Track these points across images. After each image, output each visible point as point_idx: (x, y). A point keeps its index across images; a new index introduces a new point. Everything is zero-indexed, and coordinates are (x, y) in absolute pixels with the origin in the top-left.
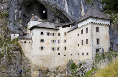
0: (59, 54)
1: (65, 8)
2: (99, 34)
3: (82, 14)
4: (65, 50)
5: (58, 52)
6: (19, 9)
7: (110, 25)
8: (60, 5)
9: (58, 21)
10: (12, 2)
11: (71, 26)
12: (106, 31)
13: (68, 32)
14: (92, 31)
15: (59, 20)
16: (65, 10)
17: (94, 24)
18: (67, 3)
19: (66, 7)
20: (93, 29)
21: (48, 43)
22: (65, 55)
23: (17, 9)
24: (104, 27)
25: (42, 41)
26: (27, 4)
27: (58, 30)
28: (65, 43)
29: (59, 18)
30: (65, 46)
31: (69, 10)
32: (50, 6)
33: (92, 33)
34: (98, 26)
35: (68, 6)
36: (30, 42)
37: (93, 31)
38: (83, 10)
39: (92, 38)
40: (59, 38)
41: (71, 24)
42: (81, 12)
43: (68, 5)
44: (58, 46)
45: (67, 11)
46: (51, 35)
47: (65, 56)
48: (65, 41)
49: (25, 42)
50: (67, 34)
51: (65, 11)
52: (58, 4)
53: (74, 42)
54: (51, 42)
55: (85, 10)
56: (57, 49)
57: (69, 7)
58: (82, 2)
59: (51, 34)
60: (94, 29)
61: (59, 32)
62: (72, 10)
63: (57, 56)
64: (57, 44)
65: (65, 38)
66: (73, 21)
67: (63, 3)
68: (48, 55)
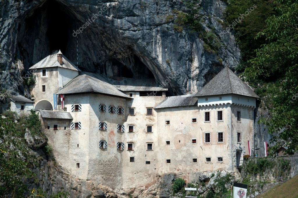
0: (132, 159)
1: (156, 52)
2: (241, 125)
3: (192, 70)
4: (150, 151)
5: (130, 154)
7: (255, 107)
8: (145, 43)
11: (164, 95)
14: (231, 119)
16: (154, 55)
17: (236, 107)
18: (160, 42)
20: (233, 114)
21: (112, 133)
22: (148, 163)
28: (149, 135)
29: (115, 62)
30: (150, 142)
31: (164, 57)
33: (232, 122)
34: (239, 110)
37: (233, 119)
38: (196, 64)
39: (232, 131)
41: (164, 91)
42: (190, 66)
43: (164, 47)
44: (129, 140)
45: (160, 59)
46: (116, 112)
47: (148, 165)
48: (149, 129)
49: (55, 127)
50: (154, 112)
51: (155, 59)
52: (140, 41)
53: (181, 133)
54: (116, 130)
55: (201, 64)
56: (126, 146)
57: (164, 52)
59: (116, 110)
61: (131, 104)
62: (172, 58)
63: (128, 165)
64: (127, 136)
65: (149, 121)
66: (171, 85)
67: (152, 40)
68: (111, 161)
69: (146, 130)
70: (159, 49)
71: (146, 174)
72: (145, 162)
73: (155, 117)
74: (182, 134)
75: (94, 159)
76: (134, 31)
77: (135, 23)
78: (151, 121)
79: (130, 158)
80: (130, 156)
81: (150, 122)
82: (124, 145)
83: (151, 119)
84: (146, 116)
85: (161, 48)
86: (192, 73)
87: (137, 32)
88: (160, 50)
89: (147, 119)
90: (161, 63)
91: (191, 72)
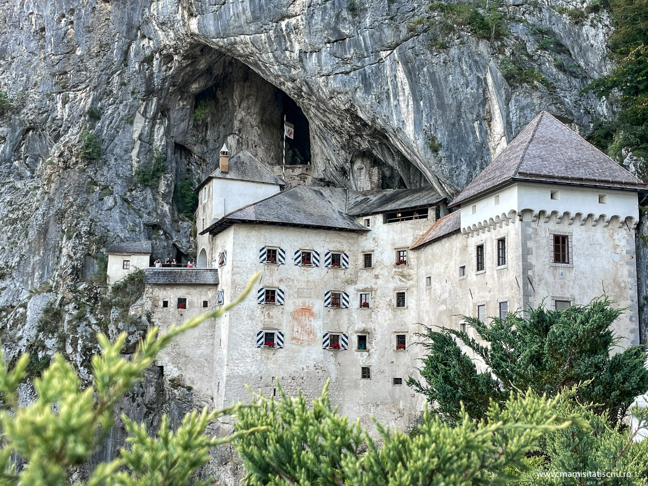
0: (366, 373)
1: (399, 113)
2: (570, 275)
3: (491, 145)
4: (401, 353)
6: (155, 114)
8: (372, 98)
9: (370, 176)
10: (116, 79)
11: (431, 213)
12: (617, 258)
13: (417, 248)
14: (524, 259)
15: (375, 171)
16: (396, 123)
17: (542, 220)
18: (407, 88)
19: (403, 105)
20: (530, 244)
21: (306, 311)
22: (398, 381)
23: (144, 114)
24: (599, 233)
25: (270, 296)
26: (195, 87)
27: (362, 232)
28: (400, 311)
29: (376, 162)
30: (400, 329)
31: (417, 123)
32: (320, 100)
34: (562, 229)
35: (416, 101)
36: (205, 304)
37: (532, 259)
38: (498, 126)
40: (366, 279)
41: (431, 205)
42: (485, 133)
43: (416, 95)
44: (360, 326)
45: (409, 129)
46: (322, 264)
47: (397, 387)
48: (401, 299)
49: (182, 303)
50: (412, 256)
51: (399, 130)
52: (359, 94)
54: (319, 305)
55: (508, 124)
56: (354, 340)
57: (417, 110)
58: (490, 80)
59: (322, 258)
60: (538, 248)
61: (366, 243)
62: (436, 122)
63: (356, 386)
64: (356, 317)
65: (400, 280)
66: (445, 188)
67: (386, 88)
68: (302, 378)
69: (394, 302)
70: (408, 106)
71: (394, 411)
72: (391, 381)
73: (411, 271)
74: (446, 310)
75: (240, 373)
76: (347, 73)
77: (346, 54)
78: (403, 279)
79: (363, 368)
80: (362, 364)
81: (403, 281)
82: (347, 337)
83: (403, 276)
84: (394, 270)
85: (412, 103)
86: (492, 151)
87: (352, 74)
88: (410, 107)
89: (396, 277)
90: (412, 137)
91: (488, 150)
